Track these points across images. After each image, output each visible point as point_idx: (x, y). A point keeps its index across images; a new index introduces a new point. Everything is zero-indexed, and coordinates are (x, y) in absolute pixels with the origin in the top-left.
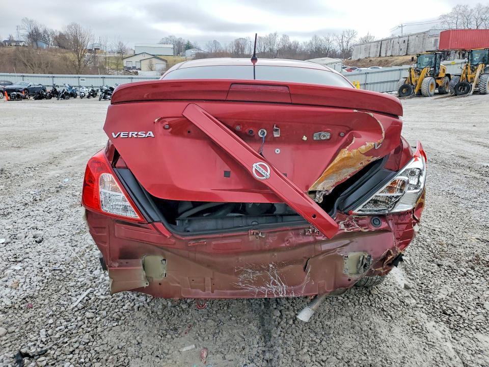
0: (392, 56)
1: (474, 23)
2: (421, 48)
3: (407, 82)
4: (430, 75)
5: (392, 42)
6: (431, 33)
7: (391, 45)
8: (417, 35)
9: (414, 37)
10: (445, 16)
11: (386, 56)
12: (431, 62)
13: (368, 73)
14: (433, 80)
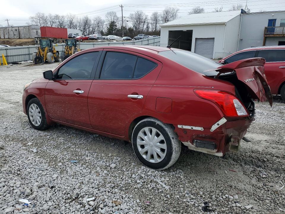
0: (9, 38)
1: (49, 23)
2: (28, 35)
3: (38, 55)
4: (49, 51)
5: (7, 30)
6: (33, 27)
7: (7, 32)
8: (24, 27)
9: (22, 28)
10: (32, 17)
11: (5, 38)
12: (48, 44)
13: (7, 49)
14: (52, 54)
